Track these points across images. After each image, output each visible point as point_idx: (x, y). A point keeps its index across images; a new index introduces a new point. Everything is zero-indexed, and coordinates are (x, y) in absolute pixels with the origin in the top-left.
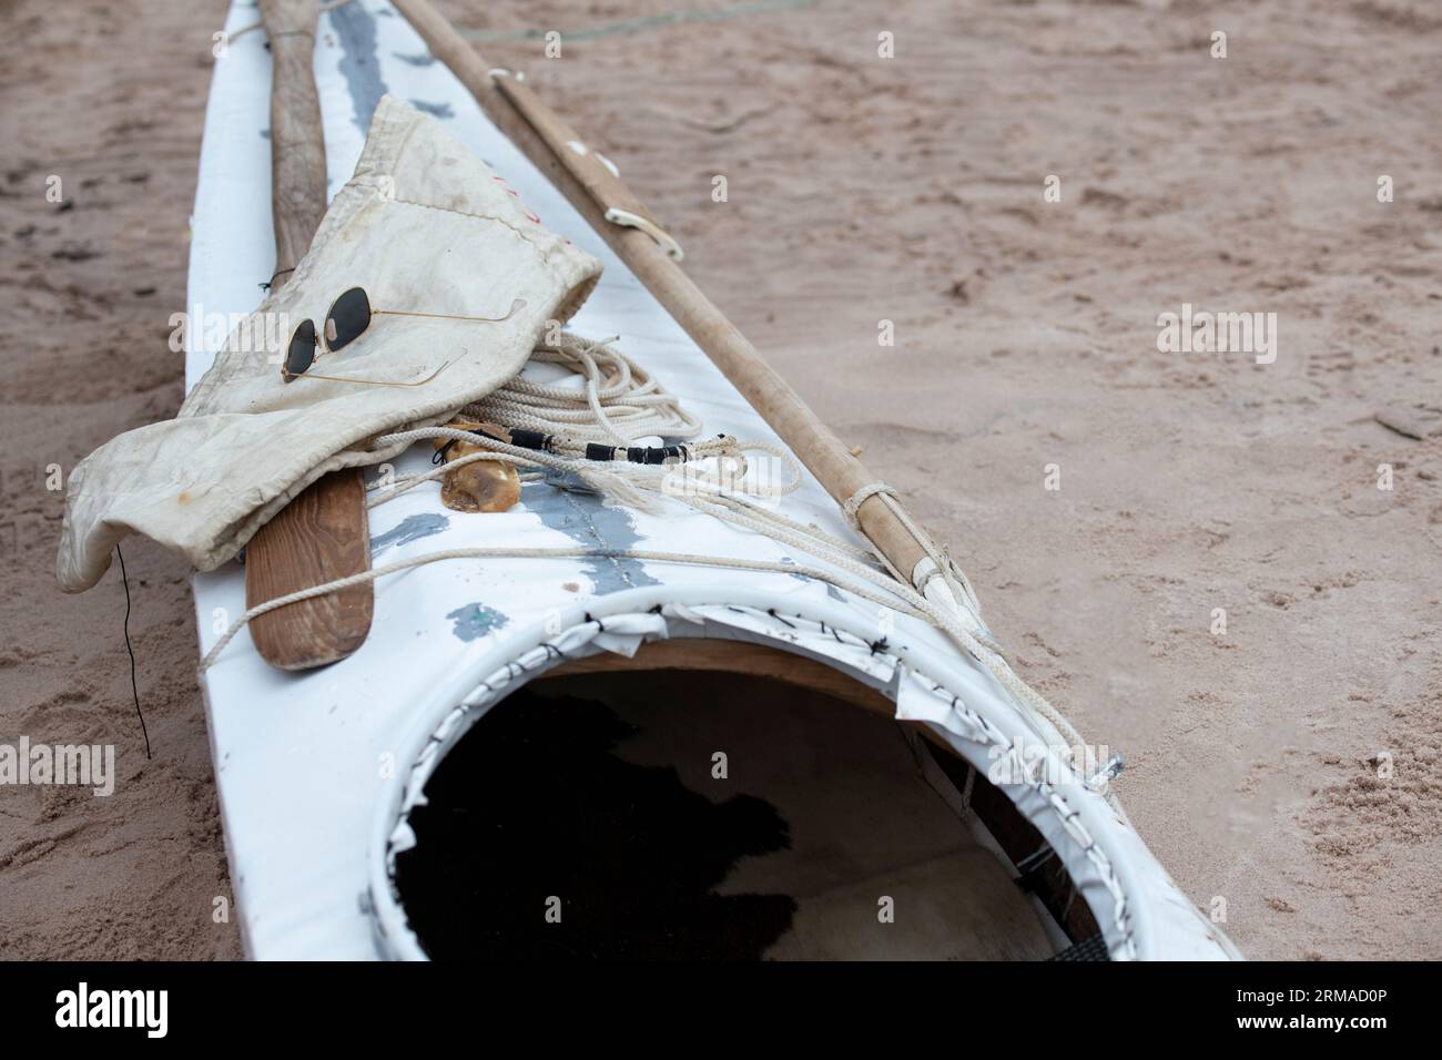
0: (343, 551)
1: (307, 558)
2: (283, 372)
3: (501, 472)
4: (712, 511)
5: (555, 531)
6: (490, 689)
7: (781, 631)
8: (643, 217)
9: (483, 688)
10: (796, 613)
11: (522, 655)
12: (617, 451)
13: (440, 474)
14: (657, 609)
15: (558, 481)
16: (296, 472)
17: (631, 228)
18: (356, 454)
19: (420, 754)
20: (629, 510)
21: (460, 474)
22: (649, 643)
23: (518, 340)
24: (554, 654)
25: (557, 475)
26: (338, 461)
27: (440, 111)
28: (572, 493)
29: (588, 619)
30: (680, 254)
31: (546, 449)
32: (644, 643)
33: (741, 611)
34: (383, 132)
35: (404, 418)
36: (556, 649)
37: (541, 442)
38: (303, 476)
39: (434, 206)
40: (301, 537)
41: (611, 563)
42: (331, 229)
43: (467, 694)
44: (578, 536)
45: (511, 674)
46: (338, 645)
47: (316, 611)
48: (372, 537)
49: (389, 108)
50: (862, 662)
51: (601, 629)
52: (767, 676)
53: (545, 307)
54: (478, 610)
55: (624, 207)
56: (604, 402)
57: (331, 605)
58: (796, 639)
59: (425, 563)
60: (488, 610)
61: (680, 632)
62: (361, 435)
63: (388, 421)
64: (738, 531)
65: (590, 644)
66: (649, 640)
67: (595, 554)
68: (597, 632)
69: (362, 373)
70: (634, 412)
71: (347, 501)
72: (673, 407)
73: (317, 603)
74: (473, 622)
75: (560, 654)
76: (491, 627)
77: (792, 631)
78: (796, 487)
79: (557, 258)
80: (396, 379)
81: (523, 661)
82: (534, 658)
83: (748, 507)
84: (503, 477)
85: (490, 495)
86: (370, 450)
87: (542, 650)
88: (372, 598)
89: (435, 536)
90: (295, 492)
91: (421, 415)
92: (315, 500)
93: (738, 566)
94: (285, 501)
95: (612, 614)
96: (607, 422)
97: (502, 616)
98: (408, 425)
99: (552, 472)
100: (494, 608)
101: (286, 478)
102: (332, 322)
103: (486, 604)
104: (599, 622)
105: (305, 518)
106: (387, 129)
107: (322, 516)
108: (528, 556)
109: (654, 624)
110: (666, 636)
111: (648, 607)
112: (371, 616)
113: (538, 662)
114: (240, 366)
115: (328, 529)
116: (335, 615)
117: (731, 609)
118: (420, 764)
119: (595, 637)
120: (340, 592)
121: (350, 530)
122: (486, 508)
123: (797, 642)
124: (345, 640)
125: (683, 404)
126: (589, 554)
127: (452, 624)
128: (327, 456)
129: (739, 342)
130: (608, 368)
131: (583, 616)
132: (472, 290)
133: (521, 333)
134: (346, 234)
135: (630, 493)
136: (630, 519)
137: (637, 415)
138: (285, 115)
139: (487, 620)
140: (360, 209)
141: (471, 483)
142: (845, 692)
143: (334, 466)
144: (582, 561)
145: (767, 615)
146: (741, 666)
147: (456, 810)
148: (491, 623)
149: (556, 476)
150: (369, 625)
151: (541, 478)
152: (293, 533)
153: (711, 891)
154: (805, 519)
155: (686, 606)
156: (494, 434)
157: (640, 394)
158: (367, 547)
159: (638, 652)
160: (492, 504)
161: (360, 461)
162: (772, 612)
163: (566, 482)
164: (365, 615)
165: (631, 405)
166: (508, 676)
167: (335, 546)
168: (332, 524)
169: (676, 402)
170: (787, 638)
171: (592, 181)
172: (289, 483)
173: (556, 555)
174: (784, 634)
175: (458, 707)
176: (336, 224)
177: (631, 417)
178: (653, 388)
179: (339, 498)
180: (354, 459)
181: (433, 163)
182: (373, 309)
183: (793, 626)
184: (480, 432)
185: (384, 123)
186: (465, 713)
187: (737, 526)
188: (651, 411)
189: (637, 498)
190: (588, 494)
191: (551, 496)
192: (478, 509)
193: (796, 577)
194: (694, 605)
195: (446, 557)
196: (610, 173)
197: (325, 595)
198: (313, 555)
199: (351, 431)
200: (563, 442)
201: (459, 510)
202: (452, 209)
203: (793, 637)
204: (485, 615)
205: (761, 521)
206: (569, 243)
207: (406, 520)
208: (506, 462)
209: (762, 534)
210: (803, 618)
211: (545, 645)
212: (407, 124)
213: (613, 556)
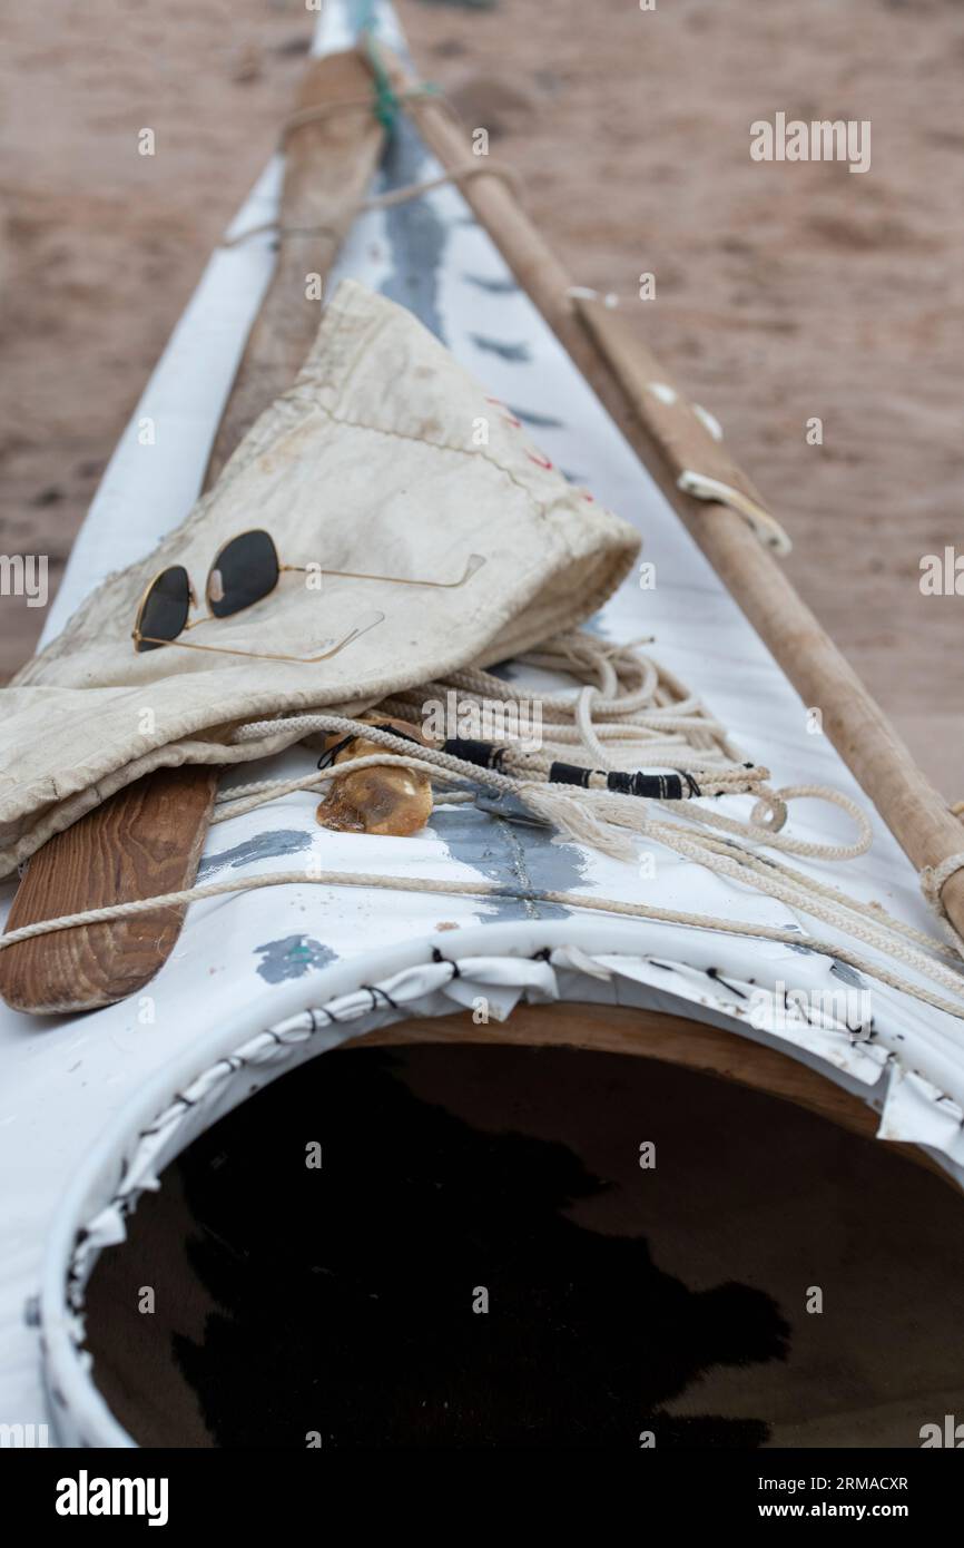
0: (155, 869)
1: (102, 874)
2: (134, 636)
3: (406, 783)
4: (711, 863)
5: (460, 863)
6: (278, 1040)
7: (724, 1000)
8: (734, 487)
9: (267, 1038)
10: (750, 977)
11: (333, 999)
12: (593, 776)
13: (321, 781)
14: (544, 955)
15: (492, 805)
16: (110, 760)
17: (714, 502)
18: (206, 745)
19: (157, 1117)
20: (584, 849)
21: (348, 782)
22: (528, 1003)
23: (478, 616)
24: (382, 1003)
25: (492, 796)
26: (178, 752)
27: (510, 353)
28: (512, 824)
29: (437, 957)
30: (786, 545)
31: (494, 767)
32: (522, 1004)
33: (668, 969)
34: (338, 329)
35: (283, 702)
36: (385, 995)
37: (488, 756)
38: (121, 768)
39: (395, 432)
40: (103, 847)
41: (524, 907)
42: (249, 456)
43: (241, 1044)
44: (493, 873)
45: (314, 1022)
46: (108, 985)
47: (92, 941)
48: (205, 857)
49: (351, 296)
50: (837, 1053)
51: (456, 974)
52: (708, 1070)
53: (528, 577)
54: (299, 944)
55: (708, 473)
56: (597, 718)
57: (115, 935)
58: (743, 1012)
59: (258, 886)
60: (314, 944)
61: (576, 994)
62: (213, 720)
63: (258, 704)
64: (734, 888)
65: (439, 994)
66: (532, 999)
67: (503, 893)
68: (449, 977)
69: (244, 645)
70: (649, 737)
71: (182, 808)
72: (719, 741)
73: (96, 931)
74: (286, 958)
75: (393, 1004)
76: (310, 966)
77: (741, 1003)
78: (862, 851)
79: (562, 516)
80: (288, 653)
81: (333, 1007)
82: (352, 1003)
83: (773, 866)
84: (409, 790)
85: (385, 814)
86: (230, 743)
87: (365, 995)
88: (178, 930)
89: (286, 856)
90: (109, 789)
91: (310, 700)
92: (139, 803)
93: (711, 926)
94: (92, 800)
95: (477, 955)
96: (594, 741)
97: (330, 952)
98: (292, 711)
99: (485, 792)
100: (323, 942)
101: (95, 767)
102: (218, 575)
103: (313, 937)
104: (454, 964)
105: (117, 825)
106: (345, 324)
107: (141, 824)
108: (406, 889)
109: (537, 975)
110: (556, 995)
111: (531, 952)
112: (168, 953)
113: (357, 1011)
114: (93, 635)
115: (143, 841)
116: (115, 947)
117: (652, 963)
118: (155, 1131)
119: (446, 985)
120: (131, 919)
121: (175, 845)
122: (374, 829)
123: (743, 1018)
124: (120, 979)
125: (734, 738)
126: (494, 892)
127: (259, 960)
128: (160, 743)
129: (831, 660)
130: (629, 679)
131: (429, 952)
132: (425, 548)
133: (484, 608)
134: (266, 464)
135: (590, 827)
136: (582, 862)
137: (653, 741)
138: (266, 332)
139: (307, 956)
140: (290, 432)
141: (362, 795)
142: (822, 1103)
143: (172, 758)
144: (485, 901)
145: (704, 976)
146: (670, 1051)
147: (316, 1269)
148: (310, 961)
149: (489, 797)
150: (161, 964)
151: (469, 800)
152: (94, 842)
153: (658, 1408)
154: (863, 893)
155: (585, 952)
156: (408, 734)
157: (670, 714)
158: (193, 867)
159: (513, 1015)
160: (386, 825)
161: (210, 757)
162: (712, 973)
163: (502, 807)
164: (159, 950)
165: (647, 727)
166: (310, 1026)
167: (147, 862)
168: (151, 836)
169: (724, 734)
170: (730, 1011)
171: (672, 435)
172: (99, 776)
173: (446, 890)
174: (725, 1005)
175: (224, 1060)
176: (256, 450)
177: (644, 742)
178: (693, 709)
179: (174, 805)
180: (201, 752)
181: (401, 372)
182: (282, 563)
183: (742, 996)
184: (387, 728)
185: (341, 316)
186: (233, 1069)
187: (739, 883)
188: (678, 738)
189: (598, 834)
190: (537, 827)
191: (480, 824)
192: (364, 831)
193: (794, 949)
194: (597, 954)
195: (289, 881)
196: (707, 434)
197: (110, 922)
198: (112, 871)
199: (200, 711)
200: (519, 759)
201: (337, 830)
202: (419, 437)
203: (739, 1010)
204: (306, 949)
205: (783, 883)
206: (589, 499)
207: (257, 837)
208: (417, 770)
209: (771, 895)
210: (760, 986)
211: (370, 989)
212: (372, 319)
213: (529, 899)
